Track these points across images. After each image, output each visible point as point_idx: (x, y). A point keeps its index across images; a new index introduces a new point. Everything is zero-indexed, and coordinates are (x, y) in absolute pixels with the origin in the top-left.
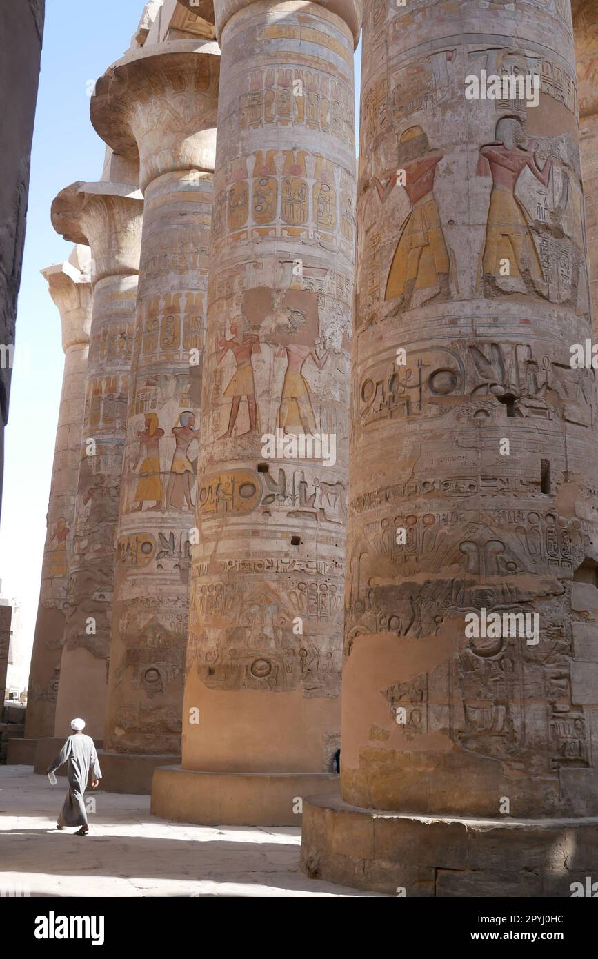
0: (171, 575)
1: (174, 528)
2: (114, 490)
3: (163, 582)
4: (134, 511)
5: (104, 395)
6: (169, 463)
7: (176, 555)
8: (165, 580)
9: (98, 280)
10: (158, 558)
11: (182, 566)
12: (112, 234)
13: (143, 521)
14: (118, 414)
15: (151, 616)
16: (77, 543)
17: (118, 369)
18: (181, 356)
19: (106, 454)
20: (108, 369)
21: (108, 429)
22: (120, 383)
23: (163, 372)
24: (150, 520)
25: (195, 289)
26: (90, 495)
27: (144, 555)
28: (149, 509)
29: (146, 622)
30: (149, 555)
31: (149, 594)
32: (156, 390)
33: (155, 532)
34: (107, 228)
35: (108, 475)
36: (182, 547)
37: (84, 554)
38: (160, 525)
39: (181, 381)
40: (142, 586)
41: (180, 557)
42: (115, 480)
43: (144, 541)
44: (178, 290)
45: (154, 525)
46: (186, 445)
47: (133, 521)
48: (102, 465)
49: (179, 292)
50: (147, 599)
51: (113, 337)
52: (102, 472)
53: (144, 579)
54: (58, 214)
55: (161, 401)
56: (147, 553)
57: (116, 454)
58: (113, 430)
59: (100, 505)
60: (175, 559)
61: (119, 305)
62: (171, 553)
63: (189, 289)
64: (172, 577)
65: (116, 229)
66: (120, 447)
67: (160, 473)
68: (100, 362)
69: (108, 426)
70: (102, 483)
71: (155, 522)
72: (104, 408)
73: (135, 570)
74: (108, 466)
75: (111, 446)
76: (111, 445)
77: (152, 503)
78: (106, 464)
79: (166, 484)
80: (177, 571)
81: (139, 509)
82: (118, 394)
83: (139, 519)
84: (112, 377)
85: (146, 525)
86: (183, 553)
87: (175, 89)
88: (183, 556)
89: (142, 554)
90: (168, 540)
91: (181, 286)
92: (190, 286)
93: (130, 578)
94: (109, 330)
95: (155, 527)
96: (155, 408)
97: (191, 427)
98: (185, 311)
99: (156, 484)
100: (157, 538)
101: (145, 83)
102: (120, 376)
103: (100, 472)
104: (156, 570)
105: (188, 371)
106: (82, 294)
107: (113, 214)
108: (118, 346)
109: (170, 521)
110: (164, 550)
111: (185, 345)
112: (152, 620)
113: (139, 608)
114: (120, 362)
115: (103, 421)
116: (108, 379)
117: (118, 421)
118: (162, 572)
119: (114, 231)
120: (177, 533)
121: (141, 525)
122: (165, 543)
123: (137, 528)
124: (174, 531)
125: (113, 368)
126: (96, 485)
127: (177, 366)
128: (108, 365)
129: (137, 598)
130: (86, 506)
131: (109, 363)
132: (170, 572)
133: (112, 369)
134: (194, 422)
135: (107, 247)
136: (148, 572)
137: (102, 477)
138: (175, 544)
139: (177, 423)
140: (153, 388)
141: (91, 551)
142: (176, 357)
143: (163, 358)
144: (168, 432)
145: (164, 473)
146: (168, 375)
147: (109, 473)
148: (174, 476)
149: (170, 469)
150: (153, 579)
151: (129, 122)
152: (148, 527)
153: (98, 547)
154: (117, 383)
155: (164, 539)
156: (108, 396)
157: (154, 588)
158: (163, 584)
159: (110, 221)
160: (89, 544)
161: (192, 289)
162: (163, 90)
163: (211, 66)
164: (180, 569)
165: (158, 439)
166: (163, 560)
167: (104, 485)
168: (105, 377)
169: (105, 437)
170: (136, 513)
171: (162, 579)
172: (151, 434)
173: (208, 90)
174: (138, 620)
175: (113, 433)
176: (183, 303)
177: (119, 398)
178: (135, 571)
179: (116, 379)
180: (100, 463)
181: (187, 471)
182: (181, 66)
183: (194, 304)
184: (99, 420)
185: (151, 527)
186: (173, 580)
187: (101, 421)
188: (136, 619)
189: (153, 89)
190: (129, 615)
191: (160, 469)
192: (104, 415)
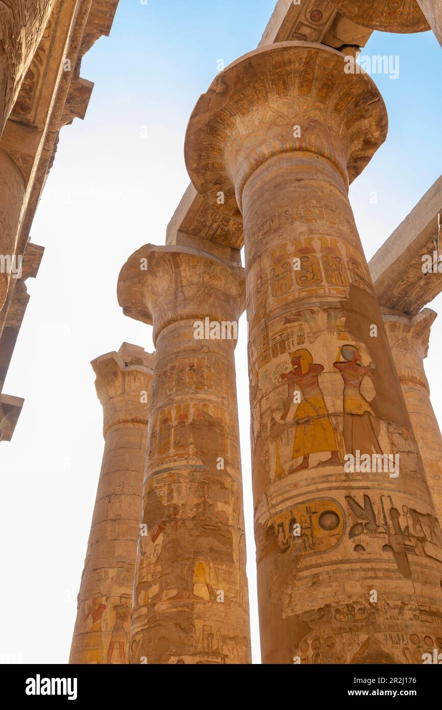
0: (381, 561)
1: (368, 488)
2: (191, 521)
3: (371, 574)
4: (292, 471)
5: (174, 423)
6: (340, 402)
7: (381, 529)
8: (374, 570)
9: (163, 328)
10: (352, 535)
11: (396, 548)
12: (178, 288)
13: (314, 481)
14: (191, 440)
15: (363, 637)
16: (143, 592)
17: (188, 397)
18: (327, 290)
19: (180, 482)
20: (178, 398)
21: (181, 456)
22: (192, 410)
23: (306, 306)
24: (326, 478)
25: (327, 234)
26: (161, 529)
27: (327, 533)
28: (322, 464)
29: (356, 649)
30: (334, 532)
31: (350, 597)
32: (300, 325)
33: (340, 496)
34: (173, 285)
35: (183, 505)
36: (387, 517)
37: (155, 604)
38: (346, 484)
39: (333, 314)
40: (334, 584)
41: (387, 532)
42: (191, 510)
43: (321, 510)
44: (308, 235)
45: (335, 485)
46: (357, 382)
47: (296, 485)
48: (175, 494)
49: (311, 236)
50: (348, 606)
51: (183, 370)
52: (175, 501)
53: (335, 571)
54: (124, 281)
55: (311, 335)
56: (330, 528)
57: (191, 482)
58: (186, 456)
59: (173, 541)
60: (381, 535)
61: (186, 343)
62: (372, 526)
63: (320, 234)
64: (384, 566)
65: (182, 284)
66: (195, 473)
67: (329, 415)
68: (168, 393)
69: (181, 452)
70: (176, 514)
71: (336, 481)
72: (176, 435)
73: (314, 558)
74: (182, 495)
75: (185, 473)
76: (185, 471)
77: (326, 456)
78: (179, 492)
79: (341, 428)
80: (388, 555)
81: (305, 466)
82: (190, 421)
83: (306, 479)
84: (183, 405)
85: (320, 486)
86: (391, 526)
87: (279, 94)
88: (393, 532)
89: (322, 530)
90: (363, 505)
91: (311, 231)
92: (321, 231)
93: (305, 573)
94: (177, 364)
95: (337, 488)
96: (303, 343)
97: (358, 362)
98: (321, 252)
99: (325, 430)
100: (344, 503)
101: (249, 91)
102: (192, 404)
103: (173, 502)
104: (355, 555)
105: (340, 304)
106: (126, 381)
107: (180, 272)
108: (187, 377)
109: (358, 478)
110: (360, 521)
111: (329, 280)
112: (367, 643)
113: (336, 625)
114: (191, 391)
115: (174, 448)
116: (178, 408)
117: (192, 447)
118: (365, 556)
119: (180, 285)
120: (374, 496)
121: (313, 488)
122: (359, 512)
123: (305, 494)
124: (368, 493)
125: (183, 396)
126: (169, 517)
127: (324, 300)
128: (177, 395)
129: (328, 606)
130: (156, 542)
131: (179, 393)
132: (378, 556)
133: (182, 398)
134: (360, 357)
135: (173, 298)
136: (340, 557)
137: (176, 508)
138: (376, 512)
139: (338, 357)
140: (296, 324)
141: (164, 597)
142: (321, 292)
143: (303, 294)
144: (328, 367)
145: (336, 415)
146: (315, 309)
147: (183, 502)
148: (349, 418)
149: (342, 410)
150: (353, 570)
151: (222, 145)
152: (322, 490)
153: (174, 593)
154: (188, 411)
155: (355, 506)
156: (179, 423)
157: (358, 584)
158: (371, 578)
159: (176, 277)
160: (161, 590)
161: (324, 234)
162: (266, 98)
163: (317, 67)
164: (394, 553)
165: (317, 376)
166: (362, 537)
167: (178, 517)
168: (175, 405)
169: (177, 464)
170: (299, 473)
171: (369, 570)
172: (304, 372)
173: (310, 95)
174: (338, 647)
175: (186, 459)
176: (317, 244)
177: (191, 424)
178: (314, 560)
179: (187, 406)
180: (172, 492)
181: (366, 412)
182: (288, 68)
183: (330, 246)
184: (169, 448)
185: (330, 489)
186: (387, 570)
187: (172, 448)
188: (333, 644)
189: (256, 97)
190: (316, 639)
191: (327, 410)
192: (175, 442)
